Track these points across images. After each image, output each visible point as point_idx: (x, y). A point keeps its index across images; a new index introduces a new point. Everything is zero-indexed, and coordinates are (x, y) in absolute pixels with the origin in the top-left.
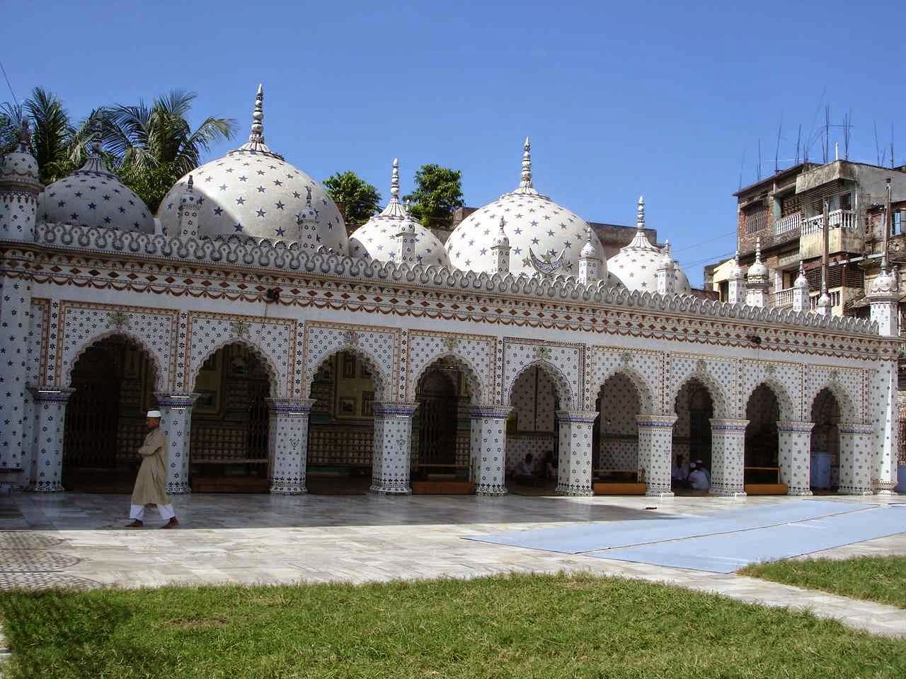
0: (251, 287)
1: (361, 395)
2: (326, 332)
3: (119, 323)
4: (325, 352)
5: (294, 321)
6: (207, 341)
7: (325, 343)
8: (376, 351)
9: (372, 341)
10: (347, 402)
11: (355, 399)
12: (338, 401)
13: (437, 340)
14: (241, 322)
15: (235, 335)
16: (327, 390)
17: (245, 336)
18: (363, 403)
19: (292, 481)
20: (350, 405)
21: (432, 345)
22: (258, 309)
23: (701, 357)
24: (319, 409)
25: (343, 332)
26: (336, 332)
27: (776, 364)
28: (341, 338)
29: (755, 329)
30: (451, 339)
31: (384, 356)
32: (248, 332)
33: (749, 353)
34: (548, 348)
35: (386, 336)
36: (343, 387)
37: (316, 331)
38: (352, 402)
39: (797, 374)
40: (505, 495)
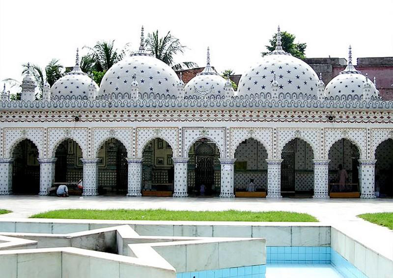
0: (70, 116)
1: (166, 156)
2: (101, 131)
3: (24, 134)
4: (101, 139)
5: (87, 128)
6: (55, 138)
7: (101, 135)
8: (123, 137)
9: (121, 133)
10: (160, 159)
11: (163, 158)
12: (156, 159)
13: (151, 131)
14: (67, 130)
15: (66, 135)
16: (150, 155)
17: (69, 135)
18: (168, 159)
19: (88, 191)
20: (161, 161)
21: (149, 133)
22: (73, 124)
23: (297, 129)
24: (147, 163)
25: (109, 130)
26: (105, 131)
27: (348, 129)
28: (108, 133)
29: (331, 112)
30: (158, 130)
31: (127, 139)
32: (70, 133)
33: (329, 125)
34: (207, 130)
35: (127, 131)
36: (158, 153)
37: (98, 131)
38: (162, 159)
39: (363, 134)
40: (188, 196)
